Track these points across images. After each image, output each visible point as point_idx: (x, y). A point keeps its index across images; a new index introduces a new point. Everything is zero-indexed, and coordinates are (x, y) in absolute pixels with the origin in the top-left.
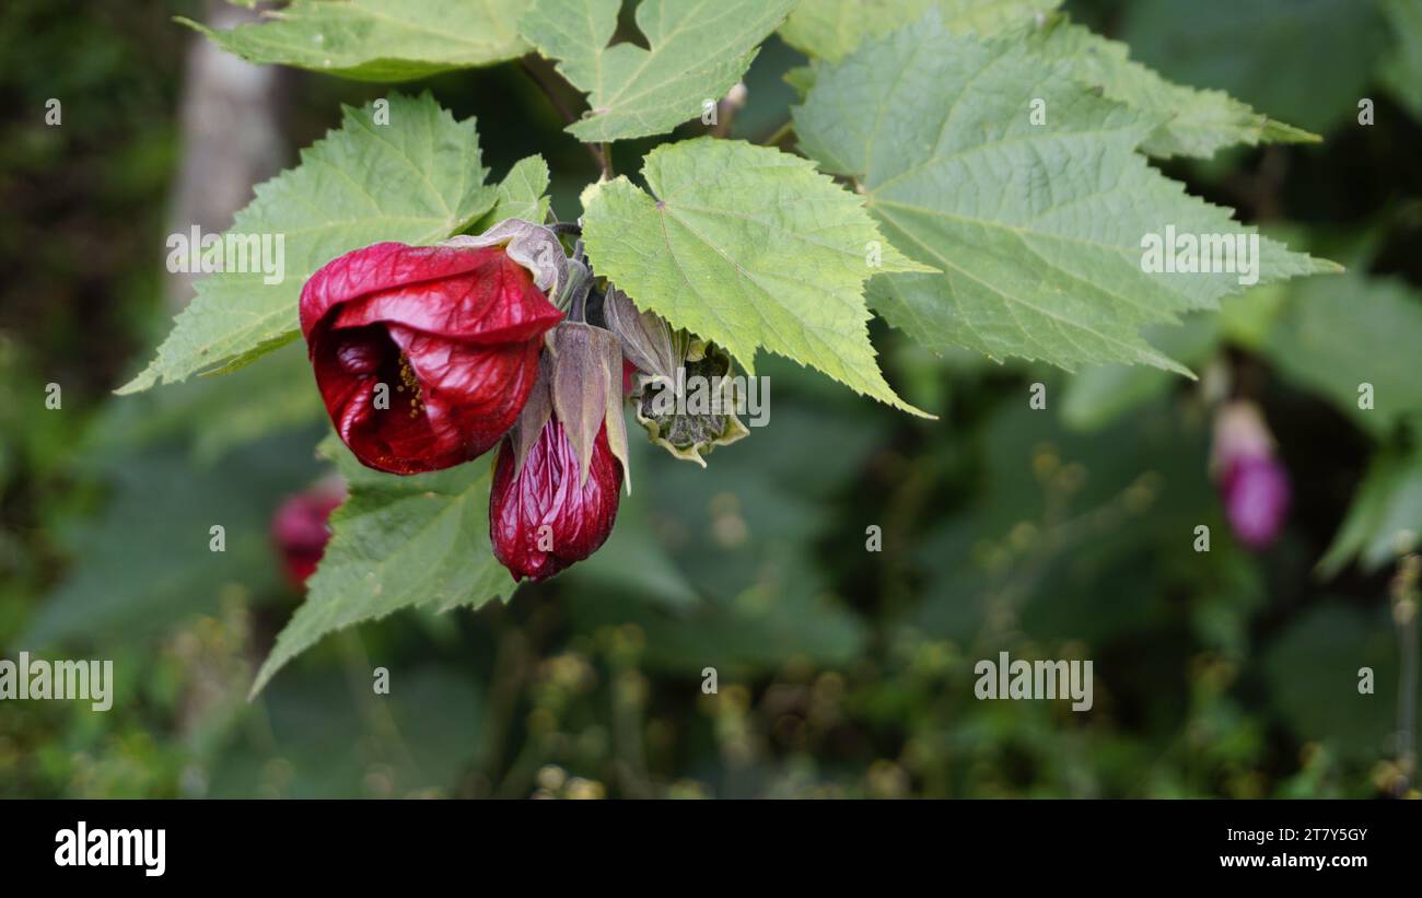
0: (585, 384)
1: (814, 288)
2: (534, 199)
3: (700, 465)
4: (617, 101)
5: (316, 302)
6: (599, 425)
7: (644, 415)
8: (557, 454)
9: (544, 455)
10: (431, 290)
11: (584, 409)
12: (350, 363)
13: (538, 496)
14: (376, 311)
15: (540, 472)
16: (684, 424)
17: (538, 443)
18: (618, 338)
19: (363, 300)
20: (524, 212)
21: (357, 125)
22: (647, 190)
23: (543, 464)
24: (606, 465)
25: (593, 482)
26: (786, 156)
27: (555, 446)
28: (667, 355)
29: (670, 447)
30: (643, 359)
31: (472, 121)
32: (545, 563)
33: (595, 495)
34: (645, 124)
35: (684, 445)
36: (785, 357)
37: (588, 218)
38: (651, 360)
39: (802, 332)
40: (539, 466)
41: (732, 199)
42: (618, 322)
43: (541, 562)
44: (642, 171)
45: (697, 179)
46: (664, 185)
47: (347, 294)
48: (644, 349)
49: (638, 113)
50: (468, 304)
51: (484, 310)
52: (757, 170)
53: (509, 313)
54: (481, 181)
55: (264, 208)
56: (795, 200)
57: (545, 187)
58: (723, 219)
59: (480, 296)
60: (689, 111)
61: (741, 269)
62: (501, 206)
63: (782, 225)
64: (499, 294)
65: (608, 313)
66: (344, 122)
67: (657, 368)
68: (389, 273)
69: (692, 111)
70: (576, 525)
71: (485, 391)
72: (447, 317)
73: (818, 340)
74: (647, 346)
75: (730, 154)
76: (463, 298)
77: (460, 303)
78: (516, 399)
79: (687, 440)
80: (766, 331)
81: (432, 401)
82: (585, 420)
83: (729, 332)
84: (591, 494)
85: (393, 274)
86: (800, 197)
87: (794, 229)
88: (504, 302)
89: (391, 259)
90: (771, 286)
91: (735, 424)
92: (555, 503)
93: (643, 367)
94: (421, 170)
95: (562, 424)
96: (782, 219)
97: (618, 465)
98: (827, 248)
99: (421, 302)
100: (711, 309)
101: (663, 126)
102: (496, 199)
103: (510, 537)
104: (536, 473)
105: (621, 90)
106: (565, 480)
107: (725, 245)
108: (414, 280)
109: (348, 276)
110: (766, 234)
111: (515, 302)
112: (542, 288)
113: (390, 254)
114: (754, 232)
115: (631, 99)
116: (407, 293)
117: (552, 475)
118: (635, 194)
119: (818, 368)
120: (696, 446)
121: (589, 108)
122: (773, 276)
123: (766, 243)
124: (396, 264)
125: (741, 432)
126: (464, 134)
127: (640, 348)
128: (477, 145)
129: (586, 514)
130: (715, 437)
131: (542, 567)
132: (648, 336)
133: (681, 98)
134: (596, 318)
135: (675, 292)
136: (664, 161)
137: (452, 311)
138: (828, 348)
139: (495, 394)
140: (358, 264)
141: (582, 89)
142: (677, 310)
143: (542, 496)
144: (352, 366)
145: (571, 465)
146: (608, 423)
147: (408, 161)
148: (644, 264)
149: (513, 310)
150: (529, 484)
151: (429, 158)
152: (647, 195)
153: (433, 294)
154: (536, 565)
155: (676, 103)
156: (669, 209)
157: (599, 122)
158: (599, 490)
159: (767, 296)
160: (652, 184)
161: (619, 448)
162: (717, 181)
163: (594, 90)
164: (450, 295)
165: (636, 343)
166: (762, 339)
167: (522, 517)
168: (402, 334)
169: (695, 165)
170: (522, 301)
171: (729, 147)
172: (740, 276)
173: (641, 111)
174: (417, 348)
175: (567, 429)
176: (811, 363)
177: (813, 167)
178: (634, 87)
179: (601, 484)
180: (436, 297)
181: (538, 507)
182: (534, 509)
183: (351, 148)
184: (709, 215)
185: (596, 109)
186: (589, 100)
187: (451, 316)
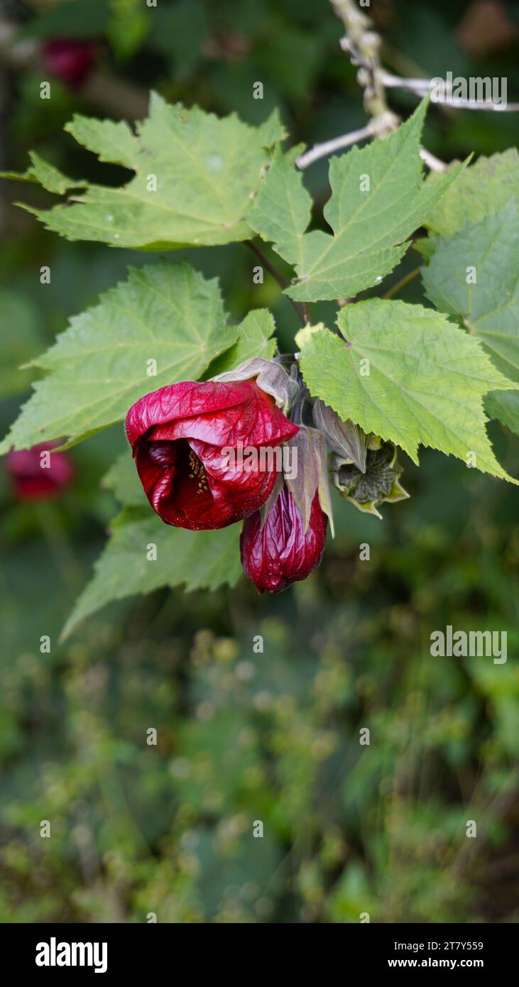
0: (305, 467)
1: (451, 401)
2: (265, 339)
3: (378, 518)
4: (314, 271)
5: (140, 423)
6: (314, 493)
7: (341, 484)
8: (288, 514)
9: (279, 513)
10: (217, 418)
11: (305, 483)
12: (158, 458)
13: (275, 540)
14: (181, 431)
15: (277, 525)
16: (365, 489)
17: (275, 505)
18: (323, 434)
19: (171, 424)
20: (257, 348)
21: (138, 279)
22: (341, 335)
23: (279, 519)
24: (319, 519)
25: (311, 530)
26: (428, 310)
27: (287, 507)
28: (356, 445)
29: (356, 503)
30: (340, 448)
31: (216, 280)
32: (280, 582)
33: (312, 539)
34: (336, 290)
35: (364, 501)
36: (436, 449)
37: (304, 355)
38: (346, 449)
39: (444, 430)
40: (276, 520)
41: (394, 340)
42: (324, 424)
43: (277, 582)
44: (336, 322)
45: (371, 327)
46: (350, 332)
47: (161, 419)
48: (341, 442)
49: (329, 281)
50: (240, 426)
51: (249, 428)
52: (409, 321)
53: (264, 429)
54: (224, 322)
55: (77, 333)
56: (435, 340)
57: (271, 332)
58: (389, 354)
59: (247, 420)
60: (365, 282)
61: (403, 389)
62: (241, 341)
63: (427, 358)
64: (257, 416)
65: (316, 417)
66: (129, 277)
67: (350, 454)
68: (188, 405)
69: (368, 282)
70: (301, 559)
71: (251, 483)
72: (228, 435)
73: (456, 437)
74: (344, 440)
75: (392, 310)
76: (237, 423)
77: (235, 425)
78: (268, 485)
79: (366, 498)
80: (423, 432)
81: (216, 487)
82: (306, 490)
83: (400, 434)
84: (310, 539)
85: (191, 406)
86: (438, 338)
87: (435, 359)
88: (261, 421)
89: (189, 395)
90: (424, 400)
91: (398, 489)
92: (288, 546)
93: (340, 453)
94: (182, 312)
95: (291, 493)
96: (427, 354)
97: (325, 517)
98: (457, 373)
99: (211, 426)
100: (387, 418)
101: (349, 292)
102: (237, 337)
103: (258, 566)
104: (274, 525)
105: (316, 263)
106: (294, 531)
107: (393, 373)
108: (206, 410)
109: (161, 406)
110: (417, 363)
111: (268, 422)
112: (280, 407)
113: (188, 392)
114: (409, 362)
115: (323, 270)
116: (202, 419)
117: (285, 526)
118: (332, 338)
119: (457, 456)
120: (373, 503)
121: (295, 275)
122: (424, 393)
123: (417, 370)
124: (192, 399)
125: (404, 495)
126: (211, 288)
127: (338, 441)
128: (219, 296)
129: (307, 552)
130: (384, 496)
131: (278, 585)
132: (343, 433)
133: (358, 272)
134: (309, 420)
135: (364, 406)
136: (350, 315)
137: (230, 432)
138: (462, 442)
139: (257, 484)
140: (167, 398)
141: (290, 262)
142: (366, 419)
143: (278, 540)
144: (160, 459)
145: (297, 520)
146: (320, 492)
147: (173, 305)
148: (342, 388)
149: (266, 428)
150: (271, 532)
151: (188, 304)
152: (340, 339)
153: (218, 420)
154: (274, 584)
155: (355, 275)
156: (354, 347)
157: (304, 286)
158: (315, 536)
159: (420, 406)
160: (343, 332)
161: (326, 507)
162: (384, 328)
163: (298, 263)
164: (229, 420)
165: (336, 438)
166: (421, 437)
167: (265, 551)
168: (197, 446)
169: (369, 317)
170: (272, 420)
171: (391, 305)
172: (403, 394)
173: (332, 279)
174: (207, 454)
175: (295, 497)
176: (452, 453)
177: (446, 317)
178: (325, 261)
179: (316, 532)
180: (221, 423)
181: (275, 546)
182: (273, 548)
183: (134, 295)
184: (381, 352)
185: (300, 276)
186: (296, 269)
187: (230, 435)
